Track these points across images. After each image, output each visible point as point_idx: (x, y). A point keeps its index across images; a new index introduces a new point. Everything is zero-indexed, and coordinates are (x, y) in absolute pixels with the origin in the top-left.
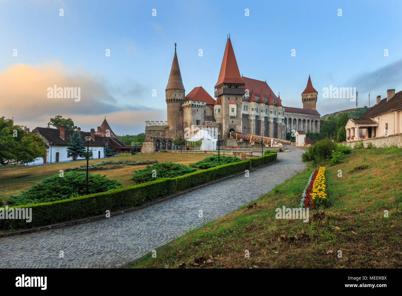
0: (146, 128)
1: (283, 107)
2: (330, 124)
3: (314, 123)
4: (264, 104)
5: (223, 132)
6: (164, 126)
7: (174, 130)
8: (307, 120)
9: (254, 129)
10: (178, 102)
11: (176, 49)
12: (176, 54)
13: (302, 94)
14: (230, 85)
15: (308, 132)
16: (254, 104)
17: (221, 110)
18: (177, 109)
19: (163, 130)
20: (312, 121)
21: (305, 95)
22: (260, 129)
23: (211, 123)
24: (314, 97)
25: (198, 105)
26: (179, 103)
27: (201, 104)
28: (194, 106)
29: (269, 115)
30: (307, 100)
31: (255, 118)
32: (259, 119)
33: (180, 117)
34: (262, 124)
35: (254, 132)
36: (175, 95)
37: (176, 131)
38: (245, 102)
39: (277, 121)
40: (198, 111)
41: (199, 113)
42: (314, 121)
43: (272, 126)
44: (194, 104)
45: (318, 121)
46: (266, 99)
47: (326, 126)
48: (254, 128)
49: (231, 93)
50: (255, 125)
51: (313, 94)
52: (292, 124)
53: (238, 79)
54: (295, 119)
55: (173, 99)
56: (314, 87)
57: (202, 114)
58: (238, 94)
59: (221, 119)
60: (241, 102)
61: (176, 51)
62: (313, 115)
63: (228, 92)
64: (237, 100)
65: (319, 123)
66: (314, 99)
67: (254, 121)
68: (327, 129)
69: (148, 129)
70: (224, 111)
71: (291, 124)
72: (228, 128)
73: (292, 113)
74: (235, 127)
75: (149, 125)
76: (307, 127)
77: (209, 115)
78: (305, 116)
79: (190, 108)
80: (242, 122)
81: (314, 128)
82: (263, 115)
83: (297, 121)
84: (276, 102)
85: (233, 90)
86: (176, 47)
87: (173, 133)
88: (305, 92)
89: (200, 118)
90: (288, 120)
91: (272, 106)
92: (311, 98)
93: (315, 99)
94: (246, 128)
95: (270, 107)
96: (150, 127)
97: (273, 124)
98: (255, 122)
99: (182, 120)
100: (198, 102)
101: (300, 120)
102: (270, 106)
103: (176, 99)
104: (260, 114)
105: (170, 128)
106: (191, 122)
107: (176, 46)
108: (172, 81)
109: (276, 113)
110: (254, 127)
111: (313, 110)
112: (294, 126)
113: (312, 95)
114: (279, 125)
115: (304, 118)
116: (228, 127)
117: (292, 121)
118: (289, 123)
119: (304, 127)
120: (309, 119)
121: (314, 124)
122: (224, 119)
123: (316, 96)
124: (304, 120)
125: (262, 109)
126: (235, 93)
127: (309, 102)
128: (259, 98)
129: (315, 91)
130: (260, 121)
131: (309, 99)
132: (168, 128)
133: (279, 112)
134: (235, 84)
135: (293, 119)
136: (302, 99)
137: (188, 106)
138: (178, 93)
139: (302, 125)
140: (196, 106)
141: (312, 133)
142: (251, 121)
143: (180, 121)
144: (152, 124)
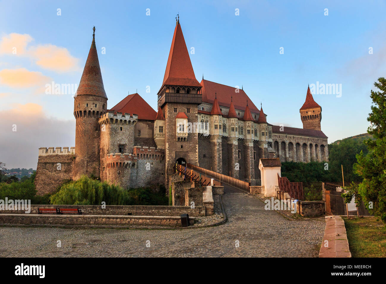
0: (39, 160)
1: (269, 125)
2: (342, 148)
3: (319, 148)
4: (237, 119)
5: (166, 164)
6: (68, 156)
7: (83, 161)
8: (308, 144)
9: (219, 158)
10: (92, 115)
11: (94, 35)
12: (94, 42)
13: (300, 110)
14: (177, 89)
15: (311, 160)
16: (217, 118)
17: (164, 128)
18: (90, 128)
19: (67, 162)
20: (316, 146)
21: (304, 111)
22: (232, 157)
23: (146, 150)
24: (317, 113)
25: (121, 120)
26: (93, 118)
27: (127, 118)
28: (114, 122)
29: (245, 136)
30: (307, 118)
31: (220, 141)
32: (229, 143)
33: (96, 140)
34: (234, 150)
35: (219, 163)
36: (87, 104)
37: (87, 163)
38: (202, 115)
39: (260, 145)
40: (121, 130)
41: (123, 134)
42: (319, 145)
43: (251, 153)
44: (115, 118)
45: (325, 145)
46: (240, 113)
47: (336, 151)
48: (220, 156)
49: (178, 101)
50: (221, 152)
51: (314, 109)
52: (287, 150)
53: (191, 79)
54: (291, 144)
55: (83, 112)
56: (315, 100)
57: (129, 135)
58: (191, 102)
59: (164, 142)
60: (197, 115)
61: (94, 38)
62: (317, 138)
63: (172, 99)
64: (188, 111)
65: (326, 149)
66: (317, 116)
67: (219, 144)
68: (338, 155)
69: (43, 161)
70: (168, 129)
71: (285, 150)
72: (174, 157)
73: (285, 135)
74: (186, 155)
75: (44, 154)
76: (309, 154)
77: (147, 136)
78: (305, 139)
79: (108, 125)
80: (197, 147)
81: (320, 155)
82: (235, 136)
83: (295, 146)
84: (258, 117)
85: (182, 96)
86: (94, 33)
87: (82, 166)
88: (304, 107)
89: (127, 140)
90: (280, 144)
91: (250, 122)
92: (313, 115)
93: (319, 117)
94: (207, 156)
95: (247, 124)
96: (46, 157)
97: (253, 149)
98: (221, 146)
99: (98, 145)
100: (121, 115)
101: (298, 144)
102: (248, 122)
103: (87, 111)
104: (230, 135)
105: (77, 159)
106: (109, 149)
107: (94, 31)
108: (84, 83)
109: (258, 134)
110: (219, 154)
111: (316, 131)
112: (290, 152)
113: (314, 111)
114: (263, 152)
115: (304, 142)
116: (173, 155)
117: (287, 146)
118: (282, 149)
119: (305, 153)
120: (312, 143)
121: (319, 150)
122: (168, 142)
123: (320, 113)
124: (305, 145)
125: (233, 127)
126: (186, 100)
127: (311, 121)
128: (228, 110)
129: (317, 106)
130: (231, 145)
131: (310, 117)
132: (75, 158)
133: (263, 131)
134: (185, 86)
135: (287, 142)
136: (301, 116)
137: (105, 122)
138: (92, 102)
139: (302, 150)
140: (119, 122)
141: (317, 162)
142: (214, 145)
143: (94, 147)
144: (50, 153)
